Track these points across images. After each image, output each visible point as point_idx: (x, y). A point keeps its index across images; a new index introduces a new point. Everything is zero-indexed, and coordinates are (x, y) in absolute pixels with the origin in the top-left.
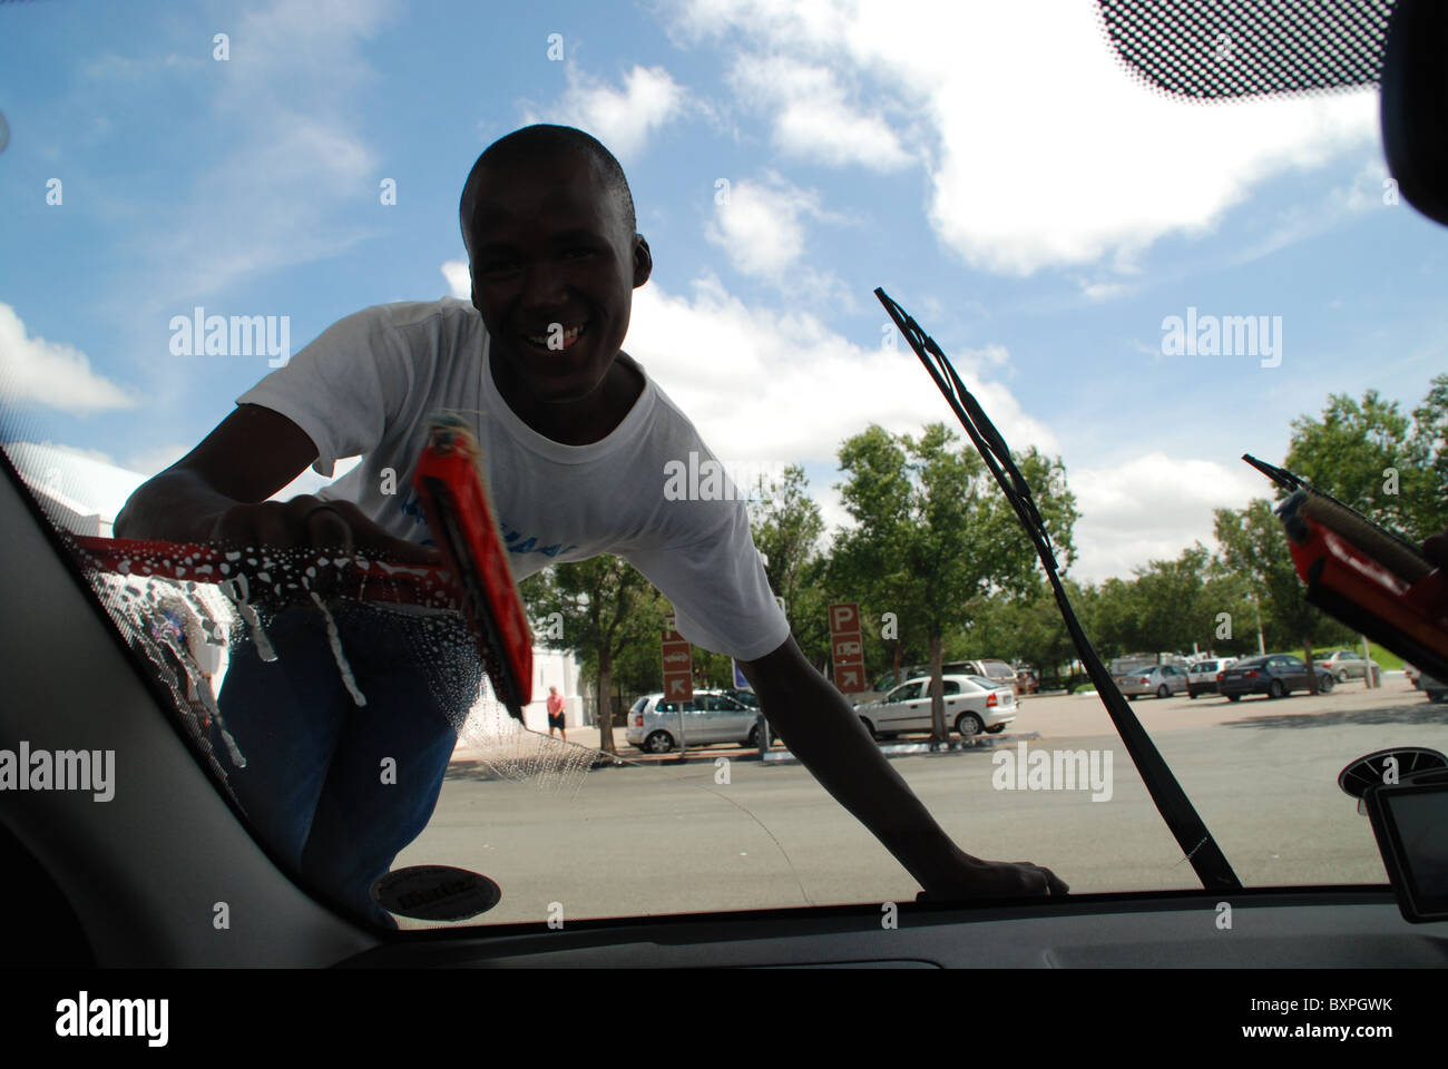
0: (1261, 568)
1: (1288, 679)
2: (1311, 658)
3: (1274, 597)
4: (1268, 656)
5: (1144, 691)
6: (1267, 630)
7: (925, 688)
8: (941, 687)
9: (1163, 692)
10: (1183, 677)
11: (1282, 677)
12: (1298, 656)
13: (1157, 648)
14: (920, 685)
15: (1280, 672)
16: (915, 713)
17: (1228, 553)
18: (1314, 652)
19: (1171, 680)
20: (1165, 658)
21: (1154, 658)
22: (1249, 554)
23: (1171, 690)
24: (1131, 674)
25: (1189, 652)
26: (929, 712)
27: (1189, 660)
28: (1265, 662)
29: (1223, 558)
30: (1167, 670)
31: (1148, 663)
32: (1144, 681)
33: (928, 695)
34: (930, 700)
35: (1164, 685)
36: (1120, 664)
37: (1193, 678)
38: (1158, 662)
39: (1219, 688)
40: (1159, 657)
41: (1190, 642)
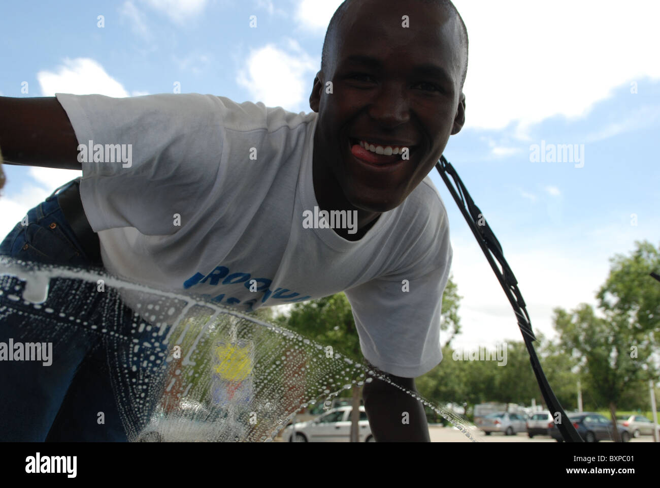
0: (583, 351)
1: (598, 432)
2: (615, 418)
3: (591, 372)
4: (585, 413)
5: (497, 429)
6: (585, 394)
7: (346, 415)
8: (358, 415)
9: (509, 431)
10: (524, 423)
11: (595, 429)
12: (605, 416)
13: (508, 400)
14: (342, 413)
15: (593, 426)
16: (338, 432)
17: (562, 338)
18: (619, 414)
19: (516, 424)
20: (513, 407)
21: (504, 406)
22: (576, 340)
23: (515, 430)
24: (488, 417)
25: (528, 405)
26: (348, 432)
27: (527, 410)
28: (582, 418)
29: (557, 341)
30: (513, 416)
31: (500, 410)
32: (497, 422)
33: (349, 420)
34: (349, 424)
35: (510, 427)
36: (481, 409)
37: (532, 424)
38: (507, 410)
39: (550, 432)
40: (508, 407)
41: (530, 398)
